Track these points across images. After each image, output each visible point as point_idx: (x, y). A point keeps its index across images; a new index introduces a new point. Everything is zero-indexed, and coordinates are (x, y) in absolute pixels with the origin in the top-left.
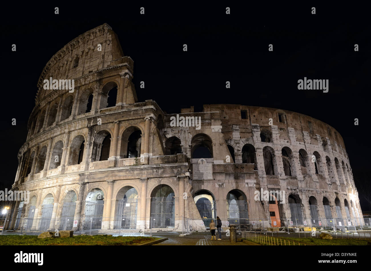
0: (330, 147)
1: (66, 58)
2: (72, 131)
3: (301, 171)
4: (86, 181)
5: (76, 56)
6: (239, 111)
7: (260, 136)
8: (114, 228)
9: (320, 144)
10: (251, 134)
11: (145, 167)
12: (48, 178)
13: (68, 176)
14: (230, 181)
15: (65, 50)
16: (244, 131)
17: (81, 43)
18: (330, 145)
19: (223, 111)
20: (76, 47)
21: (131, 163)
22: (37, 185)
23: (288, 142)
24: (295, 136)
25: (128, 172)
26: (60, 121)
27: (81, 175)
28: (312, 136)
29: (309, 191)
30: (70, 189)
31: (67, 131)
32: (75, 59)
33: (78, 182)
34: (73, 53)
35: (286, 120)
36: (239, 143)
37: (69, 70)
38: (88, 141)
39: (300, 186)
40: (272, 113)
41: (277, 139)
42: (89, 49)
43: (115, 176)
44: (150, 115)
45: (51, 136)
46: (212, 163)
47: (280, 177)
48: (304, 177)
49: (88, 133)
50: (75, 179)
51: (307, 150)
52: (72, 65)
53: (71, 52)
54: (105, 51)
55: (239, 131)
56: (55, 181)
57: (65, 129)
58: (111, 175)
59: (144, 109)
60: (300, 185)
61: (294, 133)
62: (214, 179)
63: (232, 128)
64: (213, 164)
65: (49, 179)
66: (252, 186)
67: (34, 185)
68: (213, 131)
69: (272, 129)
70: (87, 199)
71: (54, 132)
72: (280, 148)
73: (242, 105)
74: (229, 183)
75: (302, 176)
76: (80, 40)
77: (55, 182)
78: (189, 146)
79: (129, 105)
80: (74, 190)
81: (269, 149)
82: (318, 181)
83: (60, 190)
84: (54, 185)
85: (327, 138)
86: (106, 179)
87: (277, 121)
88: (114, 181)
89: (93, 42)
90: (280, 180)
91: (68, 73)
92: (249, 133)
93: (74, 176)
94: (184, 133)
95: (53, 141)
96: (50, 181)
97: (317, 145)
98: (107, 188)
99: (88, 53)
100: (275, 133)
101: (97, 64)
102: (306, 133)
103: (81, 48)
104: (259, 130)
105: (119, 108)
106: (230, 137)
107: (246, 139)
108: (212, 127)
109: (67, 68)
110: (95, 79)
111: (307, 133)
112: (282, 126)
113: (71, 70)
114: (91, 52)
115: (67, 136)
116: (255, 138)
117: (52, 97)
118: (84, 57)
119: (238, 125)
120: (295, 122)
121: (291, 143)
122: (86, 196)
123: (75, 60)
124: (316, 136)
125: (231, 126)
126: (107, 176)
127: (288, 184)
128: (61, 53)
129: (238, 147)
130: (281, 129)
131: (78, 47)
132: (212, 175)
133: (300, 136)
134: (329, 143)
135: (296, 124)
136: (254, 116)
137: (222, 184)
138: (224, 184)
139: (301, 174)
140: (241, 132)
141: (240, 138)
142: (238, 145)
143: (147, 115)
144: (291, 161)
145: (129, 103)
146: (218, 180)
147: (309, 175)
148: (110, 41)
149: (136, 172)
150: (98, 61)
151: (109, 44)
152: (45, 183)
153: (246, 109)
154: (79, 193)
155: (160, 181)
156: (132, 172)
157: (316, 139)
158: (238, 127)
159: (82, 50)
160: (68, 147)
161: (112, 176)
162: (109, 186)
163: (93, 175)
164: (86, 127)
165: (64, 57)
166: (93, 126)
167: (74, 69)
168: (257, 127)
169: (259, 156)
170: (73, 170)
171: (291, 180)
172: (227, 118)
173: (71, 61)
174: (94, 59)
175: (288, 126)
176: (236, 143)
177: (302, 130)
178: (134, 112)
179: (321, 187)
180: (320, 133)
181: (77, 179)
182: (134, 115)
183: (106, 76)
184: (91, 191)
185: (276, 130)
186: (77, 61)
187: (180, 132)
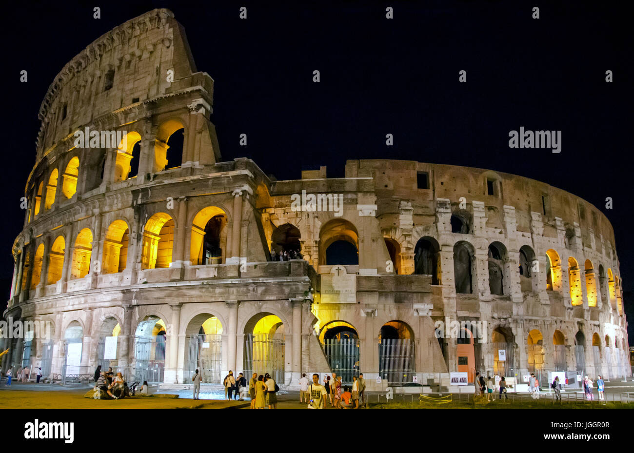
0: (579, 241)
1: (90, 69)
2: (105, 213)
3: (520, 286)
4: (134, 302)
5: (108, 69)
6: (414, 174)
7: (450, 221)
8: (185, 382)
9: (561, 236)
10: (433, 218)
11: (233, 282)
12: (70, 295)
13: (105, 293)
14: (387, 307)
15: (88, 53)
16: (420, 211)
17: (117, 42)
18: (579, 237)
19: (384, 173)
20: (109, 51)
21: (209, 274)
22: (52, 305)
23: (501, 233)
24: (514, 221)
25: (204, 290)
26: (83, 191)
27: (126, 292)
28: (546, 221)
29: (530, 320)
30: (107, 315)
31: (97, 211)
32: (106, 73)
33: (120, 303)
34: (104, 60)
35: (502, 191)
36: (410, 235)
37: (97, 94)
38: (134, 232)
39: (515, 312)
40: (476, 178)
41: (481, 227)
42: (133, 55)
43: (184, 295)
44: (243, 186)
45: (71, 219)
46: (356, 273)
47: (481, 298)
48: (525, 297)
49: (133, 217)
50: (115, 299)
51: (536, 246)
52: (102, 85)
53: (99, 59)
54: (160, 60)
55: (412, 213)
56: (83, 300)
57: (94, 207)
58: (175, 293)
59: (232, 176)
60: (515, 310)
61: (514, 216)
62: (359, 303)
63: (399, 207)
64: (358, 275)
65: (73, 297)
66: (425, 314)
67: (48, 305)
68: (360, 214)
69: (475, 209)
70: (138, 333)
71: (74, 212)
72: (486, 244)
73: (420, 161)
74: (384, 310)
75: (521, 295)
76: (115, 37)
77: (83, 302)
78: (316, 242)
79: (205, 166)
80: (116, 317)
81: (466, 246)
82: (548, 302)
83: (92, 315)
84: (81, 307)
85: (575, 224)
86: (167, 300)
87: (484, 194)
88: (181, 305)
89: (139, 41)
90: (481, 303)
91: (95, 100)
92: (430, 216)
93: (113, 292)
94: (307, 217)
95: (74, 228)
96: (74, 300)
97: (556, 237)
98: (171, 315)
99: (130, 62)
100: (479, 216)
101: (147, 85)
102: (536, 216)
103: (116, 53)
104: (449, 211)
105: (187, 172)
106: (395, 224)
107: (424, 227)
108: (359, 207)
109: (94, 89)
110: (144, 116)
111: (539, 216)
112: (493, 203)
113: (100, 95)
114: (136, 61)
115: (97, 221)
116: (440, 225)
117: (67, 144)
118: (123, 70)
119: (410, 200)
120: (518, 194)
121: (506, 234)
122: (136, 328)
123: (107, 75)
124: (555, 220)
125: (397, 203)
126: (169, 296)
127: (496, 309)
128: (82, 61)
129: (409, 242)
130: (490, 208)
131: (111, 50)
132: (354, 295)
133: (524, 222)
134: (578, 232)
135: (518, 199)
136: (442, 183)
137: (373, 312)
138: (376, 312)
139: (519, 290)
140: (415, 215)
141: (414, 225)
142: (408, 239)
143: (237, 186)
144: (504, 268)
145: (205, 162)
146: (366, 305)
147: (534, 293)
148: (170, 40)
149: (218, 290)
150: (149, 79)
151: (168, 47)
152: (65, 303)
153: (427, 171)
154: (123, 322)
155: (260, 307)
156: (211, 290)
157: (554, 226)
158: (410, 204)
159: (119, 56)
160: (100, 241)
161: (178, 296)
162: (174, 312)
163: (145, 293)
164: (130, 207)
165: (86, 67)
166: (142, 204)
167: (106, 92)
168: (446, 205)
169: (447, 258)
170: (111, 282)
171: (500, 302)
172: (391, 187)
173: (100, 77)
174: (142, 76)
175: (503, 202)
176: (405, 236)
177: (529, 210)
178: (213, 181)
179: (553, 313)
180: (563, 215)
181: (119, 299)
182: (214, 187)
183: (163, 111)
184: (144, 320)
185: (481, 209)
186: (111, 75)
187: (299, 216)
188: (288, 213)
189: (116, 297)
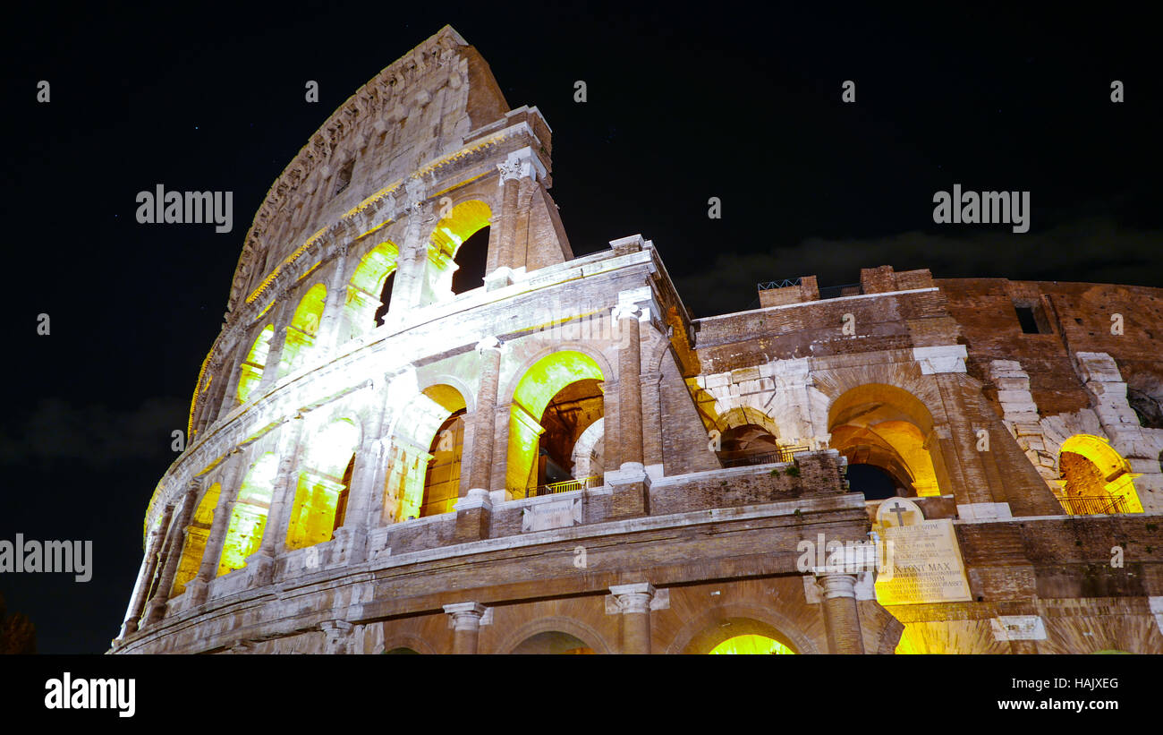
1: (312, 176)
2: (310, 408)
4: (355, 613)
5: (344, 160)
15: (312, 150)
17: (363, 114)
20: (348, 133)
31: (291, 409)
32: (340, 168)
33: (318, 622)
34: (338, 151)
37: (320, 206)
42: (391, 121)
45: (239, 438)
49: (372, 406)
50: (308, 608)
52: (331, 188)
53: (330, 152)
54: (442, 112)
56: (231, 621)
57: (288, 401)
65: (211, 616)
76: (360, 106)
77: (231, 628)
84: (225, 640)
89: (403, 98)
91: (318, 214)
95: (243, 459)
96: (213, 623)
99: (384, 134)
103: (361, 130)
109: (315, 201)
110: (407, 206)
113: (325, 206)
114: (395, 129)
115: (290, 430)
118: (370, 152)
123: (342, 171)
128: (300, 167)
131: (352, 130)
148: (462, 77)
150: (420, 147)
151: (458, 89)
152: (191, 636)
159: (366, 134)
160: (292, 474)
165: (307, 174)
167: (336, 197)
173: (329, 179)
174: (405, 148)
181: (317, 608)
186: (347, 171)
187: (767, 388)
188: (738, 384)
189: (309, 605)
